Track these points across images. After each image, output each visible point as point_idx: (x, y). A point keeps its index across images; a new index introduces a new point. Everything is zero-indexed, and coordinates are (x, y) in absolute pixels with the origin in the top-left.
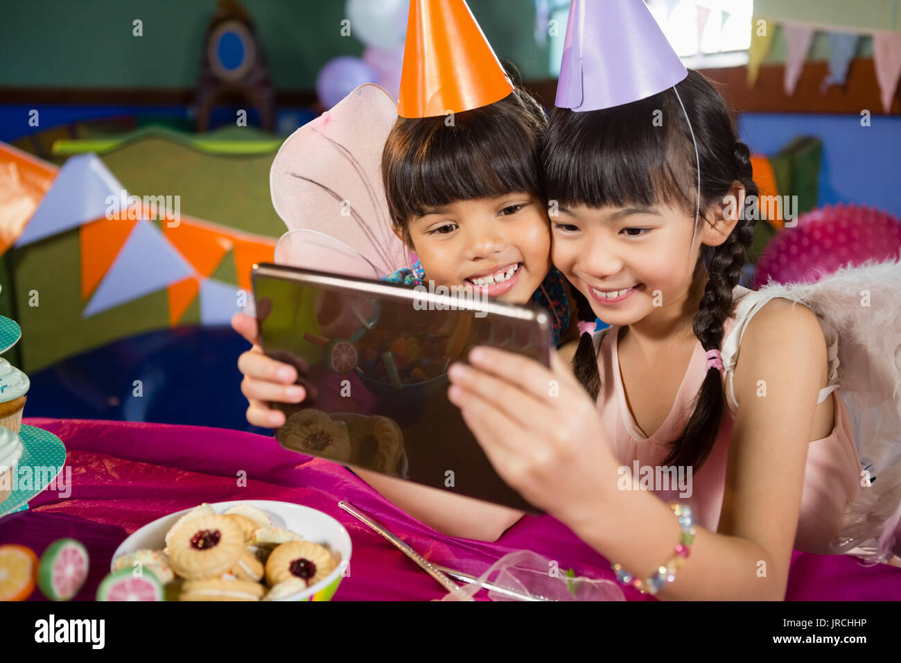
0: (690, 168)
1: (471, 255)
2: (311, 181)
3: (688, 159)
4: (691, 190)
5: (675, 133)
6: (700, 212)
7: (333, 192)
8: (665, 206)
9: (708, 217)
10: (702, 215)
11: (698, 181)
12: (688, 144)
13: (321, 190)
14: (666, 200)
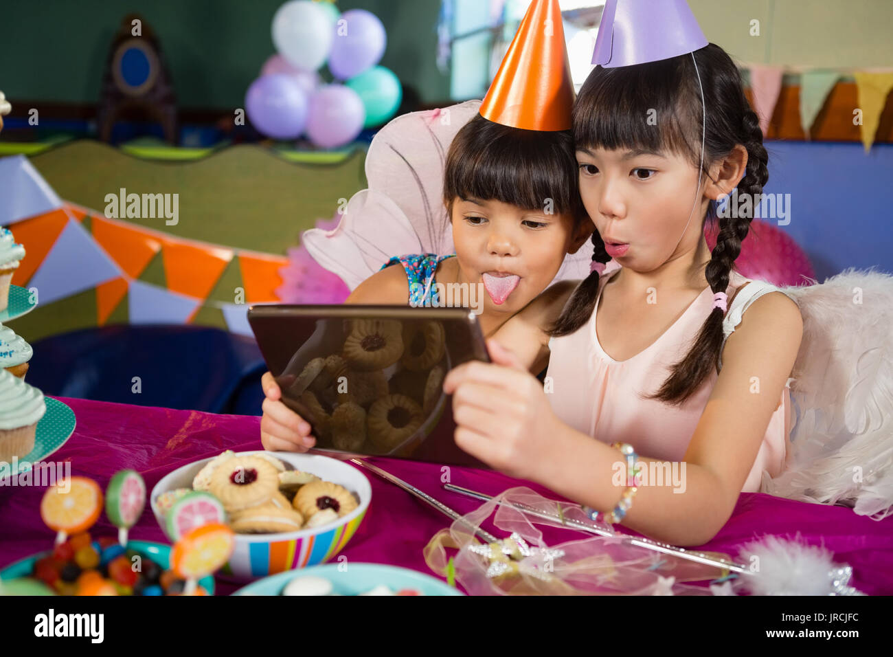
0: (696, 124)
1: (490, 247)
2: (403, 158)
3: (694, 115)
4: (695, 143)
5: (685, 91)
6: (703, 166)
7: (416, 174)
8: (670, 152)
9: (711, 173)
10: (706, 171)
11: (702, 136)
12: (696, 102)
13: (408, 168)
14: (671, 148)
